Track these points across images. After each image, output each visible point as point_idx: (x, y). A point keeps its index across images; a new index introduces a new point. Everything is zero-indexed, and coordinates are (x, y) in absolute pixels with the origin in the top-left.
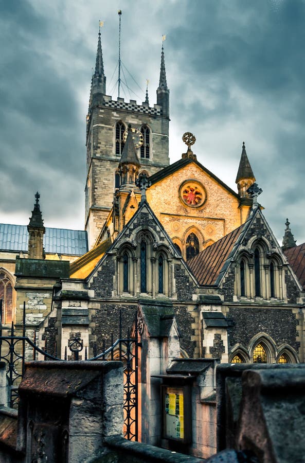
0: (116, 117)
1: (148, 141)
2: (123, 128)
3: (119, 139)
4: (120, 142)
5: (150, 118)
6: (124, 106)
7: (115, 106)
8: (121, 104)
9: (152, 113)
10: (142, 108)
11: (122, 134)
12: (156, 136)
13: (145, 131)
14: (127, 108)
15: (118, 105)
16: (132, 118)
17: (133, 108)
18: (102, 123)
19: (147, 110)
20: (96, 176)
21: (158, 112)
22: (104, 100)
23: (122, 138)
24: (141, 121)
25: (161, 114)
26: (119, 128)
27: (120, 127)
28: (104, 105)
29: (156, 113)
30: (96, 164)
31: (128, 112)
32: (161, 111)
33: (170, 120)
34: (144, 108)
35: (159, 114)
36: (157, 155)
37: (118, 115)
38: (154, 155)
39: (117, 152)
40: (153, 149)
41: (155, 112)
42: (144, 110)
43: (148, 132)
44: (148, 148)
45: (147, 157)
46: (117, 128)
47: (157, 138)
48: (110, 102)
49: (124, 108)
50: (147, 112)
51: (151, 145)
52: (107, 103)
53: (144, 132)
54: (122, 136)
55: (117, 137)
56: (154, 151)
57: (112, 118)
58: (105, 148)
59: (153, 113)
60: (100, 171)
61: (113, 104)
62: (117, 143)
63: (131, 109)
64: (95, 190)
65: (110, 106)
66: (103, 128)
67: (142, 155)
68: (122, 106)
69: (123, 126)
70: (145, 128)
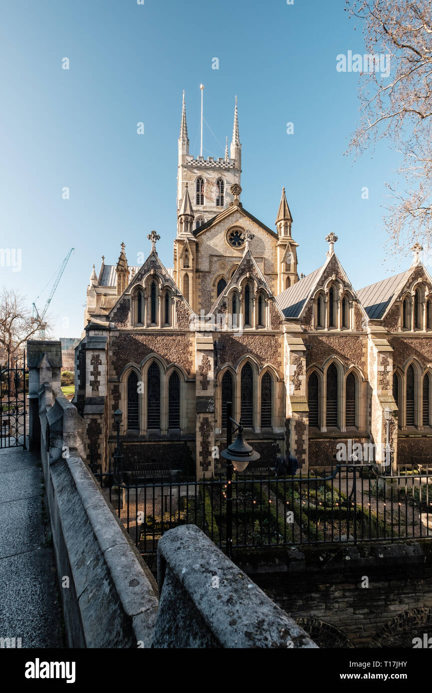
0: (196, 174)
1: (222, 192)
2: (203, 182)
3: (199, 191)
4: (200, 195)
5: (225, 172)
6: (203, 163)
7: (196, 165)
9: (226, 167)
10: (218, 163)
11: (201, 187)
12: (230, 187)
13: (220, 183)
14: (205, 165)
15: (199, 163)
16: (210, 173)
17: (211, 165)
22: (187, 161)
23: (201, 191)
24: (217, 176)
26: (199, 183)
27: (200, 181)
28: (187, 163)
29: (229, 167)
31: (206, 168)
32: (234, 164)
33: (241, 172)
34: (220, 163)
35: (232, 167)
37: (198, 172)
39: (198, 203)
40: (227, 198)
41: (229, 165)
43: (222, 184)
44: (222, 197)
45: (221, 205)
48: (192, 161)
49: (203, 165)
50: (222, 166)
51: (225, 194)
52: (190, 162)
54: (201, 189)
55: (198, 190)
56: (227, 200)
57: (194, 175)
61: (194, 163)
62: (198, 195)
63: (208, 166)
65: (192, 164)
67: (218, 205)
68: (201, 163)
69: (202, 181)
70: (220, 181)
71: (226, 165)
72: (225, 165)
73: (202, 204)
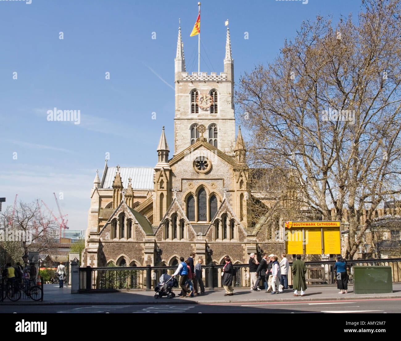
0: (191, 87)
1: (216, 101)
2: (197, 94)
3: (194, 102)
4: (195, 104)
5: (218, 84)
7: (191, 79)
8: (195, 77)
10: (211, 77)
11: (196, 98)
12: (222, 96)
13: (214, 93)
14: (199, 80)
15: (193, 78)
16: (204, 85)
17: (204, 78)
18: (181, 92)
19: (215, 78)
20: (177, 132)
21: (224, 78)
22: (183, 77)
23: (196, 102)
24: (210, 87)
25: (226, 80)
27: (195, 93)
28: (182, 79)
29: (222, 80)
30: (176, 123)
31: (200, 82)
32: (226, 77)
35: (225, 80)
36: (223, 111)
37: (193, 85)
38: (221, 111)
39: (193, 112)
40: (220, 106)
41: (221, 78)
42: (213, 78)
43: (216, 94)
44: (216, 105)
45: (215, 113)
46: (193, 94)
47: (223, 98)
48: (187, 77)
49: (197, 80)
50: (215, 80)
51: (218, 103)
52: (185, 78)
53: (213, 95)
54: (196, 100)
55: (192, 100)
56: (221, 108)
57: (189, 88)
58: (184, 110)
59: (220, 80)
60: (180, 127)
61: (189, 78)
62: (193, 105)
63: (202, 80)
64: (177, 141)
65: (187, 79)
66: (181, 96)
67: (212, 112)
68: (196, 78)
69: (197, 92)
70: (214, 92)
71: (219, 78)
72: (217, 78)
73: (197, 112)
